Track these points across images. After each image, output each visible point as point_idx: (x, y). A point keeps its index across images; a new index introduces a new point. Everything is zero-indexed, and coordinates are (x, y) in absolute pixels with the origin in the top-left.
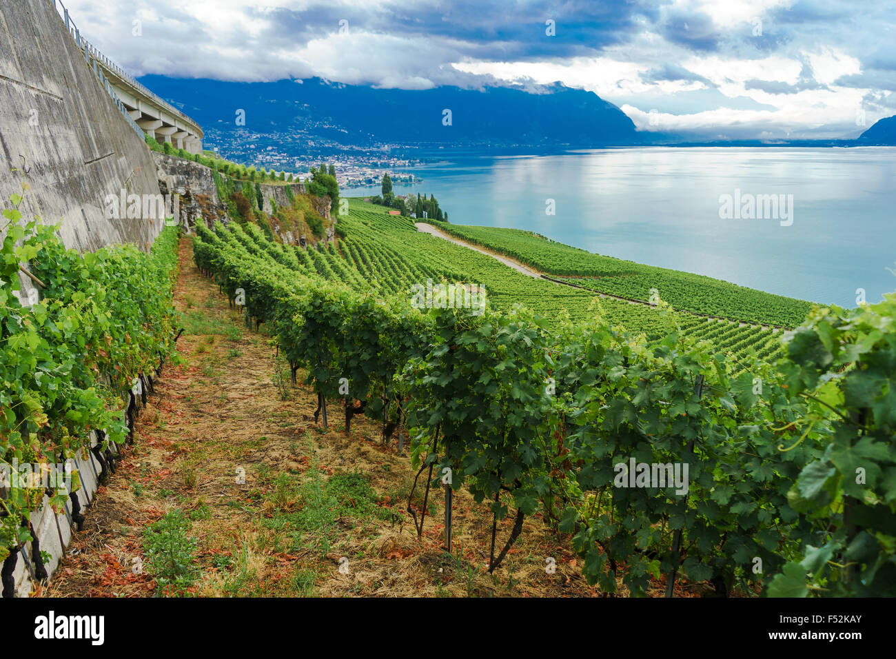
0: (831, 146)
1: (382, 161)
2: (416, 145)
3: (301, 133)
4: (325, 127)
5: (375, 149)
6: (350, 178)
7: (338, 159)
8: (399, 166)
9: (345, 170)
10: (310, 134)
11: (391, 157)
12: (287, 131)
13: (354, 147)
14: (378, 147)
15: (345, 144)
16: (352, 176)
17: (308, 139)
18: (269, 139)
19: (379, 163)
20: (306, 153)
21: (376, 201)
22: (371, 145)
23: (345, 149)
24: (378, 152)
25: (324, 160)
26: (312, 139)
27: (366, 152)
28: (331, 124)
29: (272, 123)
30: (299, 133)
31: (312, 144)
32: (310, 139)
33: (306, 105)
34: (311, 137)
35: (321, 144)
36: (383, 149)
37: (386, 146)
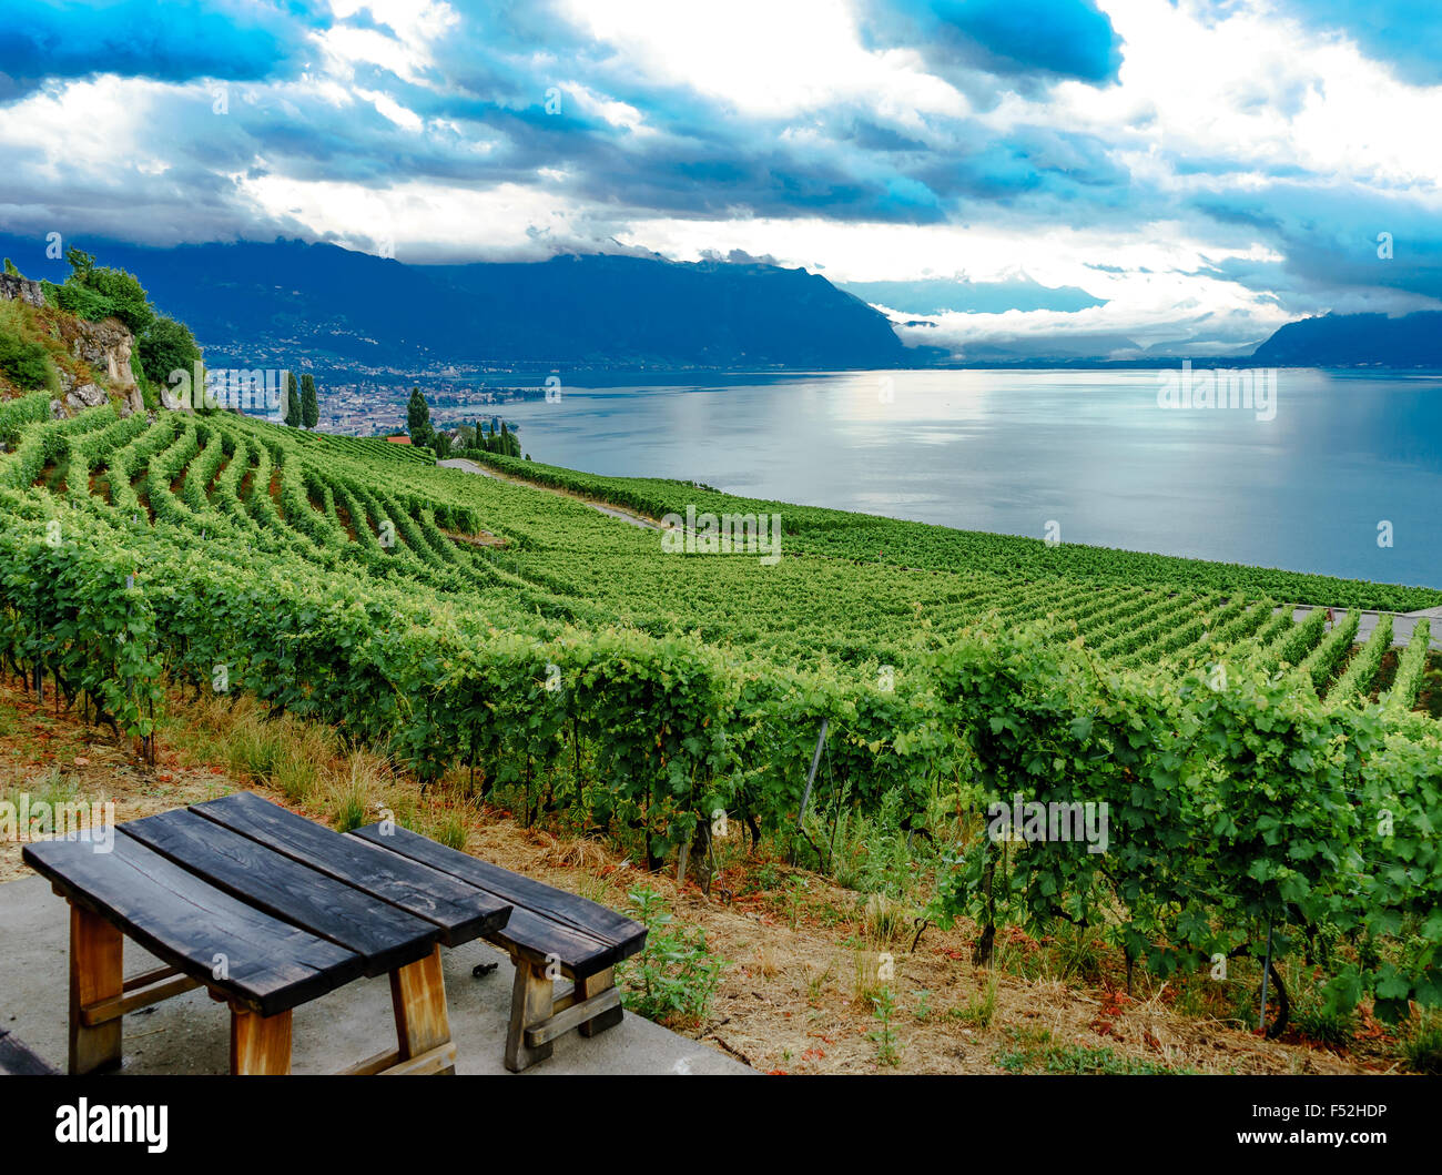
1: (443, 394)
2: (509, 367)
3: (285, 345)
4: (335, 333)
5: (430, 374)
6: (379, 425)
7: (357, 391)
8: (475, 403)
9: (370, 410)
10: (304, 347)
11: (458, 387)
12: (258, 340)
13: (391, 370)
14: (438, 371)
15: (373, 366)
16: (381, 419)
17: (300, 355)
18: (221, 354)
19: (436, 398)
22: (424, 366)
23: (374, 373)
24: (435, 379)
25: (330, 393)
26: (307, 356)
27: (413, 379)
28: (344, 327)
29: (230, 326)
30: (281, 345)
31: (309, 363)
32: (304, 355)
33: (296, 293)
34: (306, 351)
35: (326, 365)
36: (445, 373)
37: (452, 368)
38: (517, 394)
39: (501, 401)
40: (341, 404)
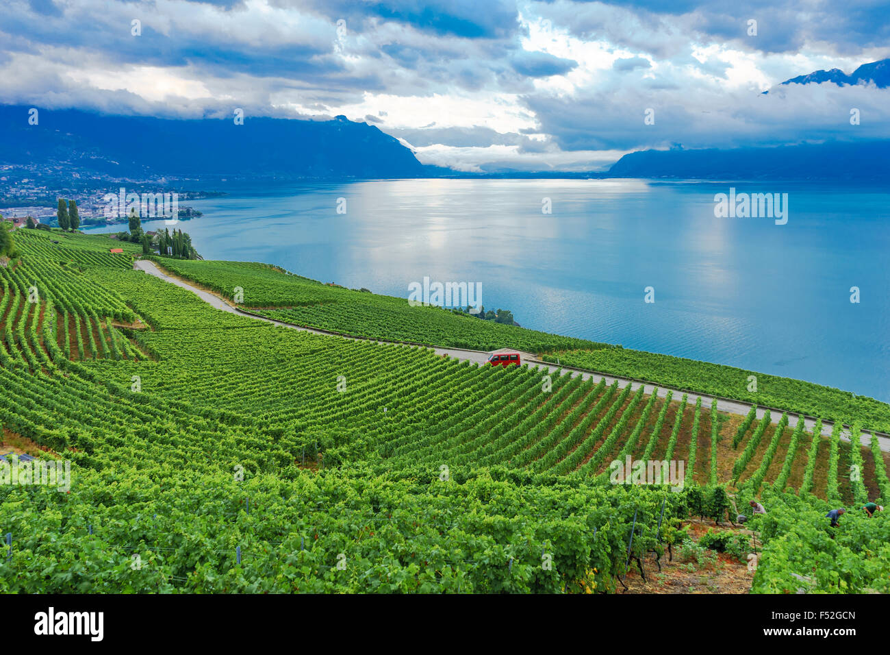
0: (587, 179)
2: (197, 177)
3: (64, 165)
4: (93, 157)
5: (150, 182)
7: (107, 192)
10: (75, 166)
11: (167, 190)
12: (46, 161)
13: (127, 179)
14: (155, 180)
15: (116, 177)
17: (71, 170)
20: (70, 186)
21: (123, 238)
22: (147, 177)
23: (117, 181)
24: (154, 185)
25: (90, 193)
26: (77, 171)
27: (140, 185)
28: (98, 154)
29: (29, 153)
30: (60, 165)
31: (78, 176)
32: (74, 171)
33: (69, 134)
34: (75, 169)
35: (88, 176)
36: (159, 181)
37: (163, 178)
38: (202, 194)
39: (192, 198)
40: (97, 200)
